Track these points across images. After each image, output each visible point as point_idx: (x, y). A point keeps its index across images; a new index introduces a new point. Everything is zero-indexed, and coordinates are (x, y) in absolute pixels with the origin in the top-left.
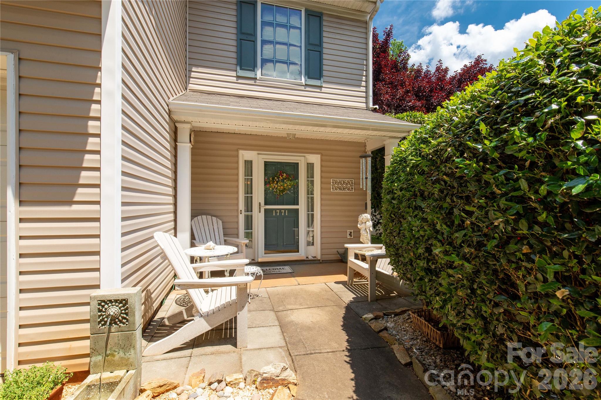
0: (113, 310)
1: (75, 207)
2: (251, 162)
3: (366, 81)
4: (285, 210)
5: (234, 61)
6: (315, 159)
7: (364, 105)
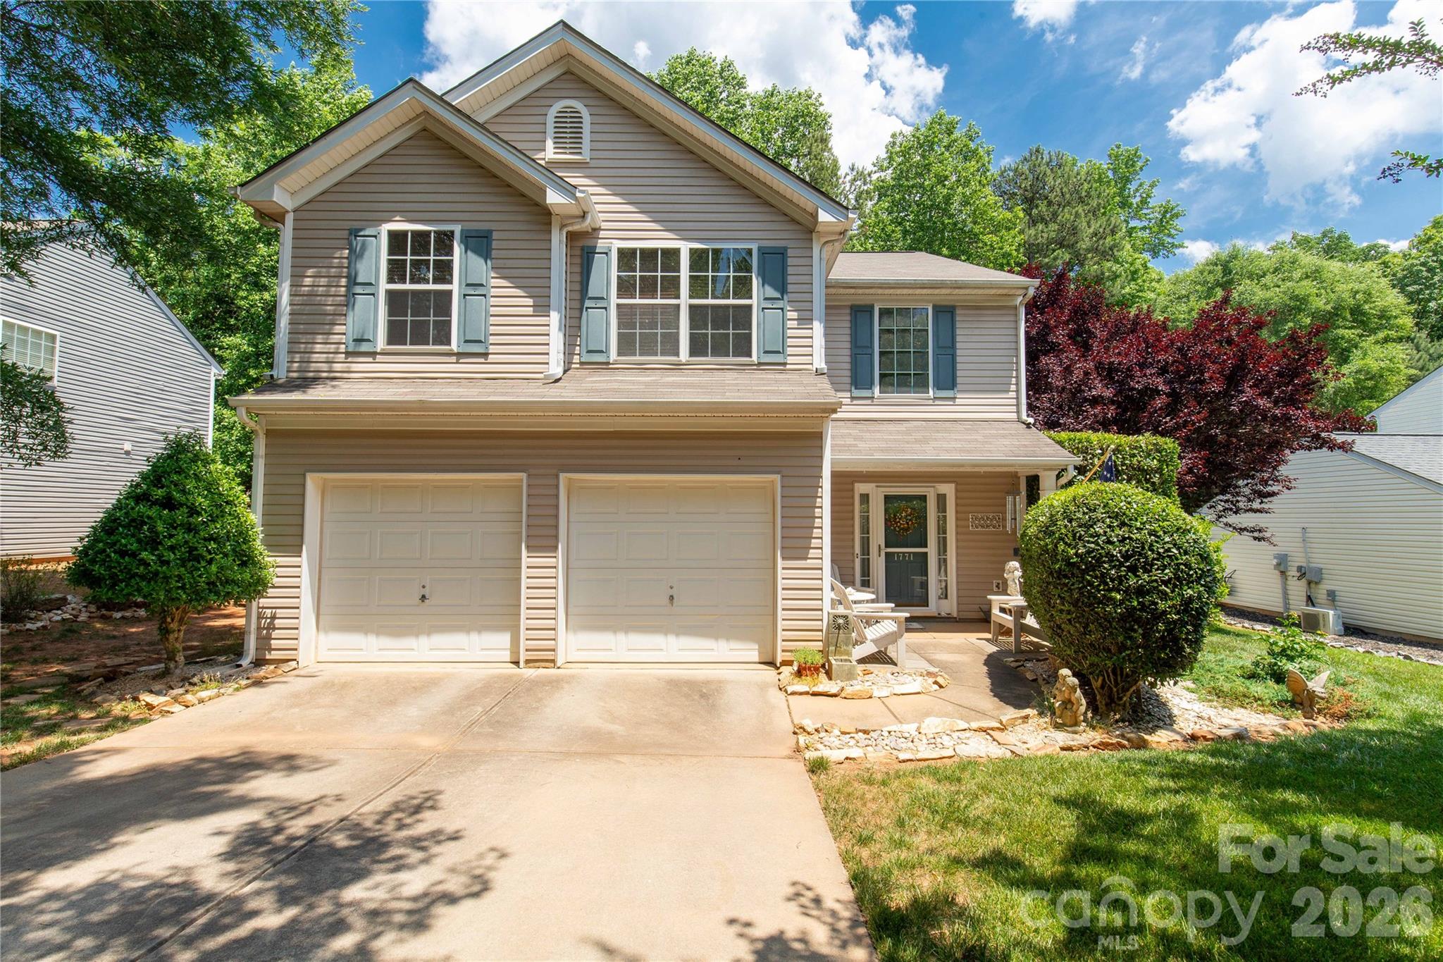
0: (841, 621)
1: (809, 561)
2: (868, 495)
3: (1017, 384)
4: (910, 553)
5: (848, 380)
6: (948, 489)
7: (1014, 416)
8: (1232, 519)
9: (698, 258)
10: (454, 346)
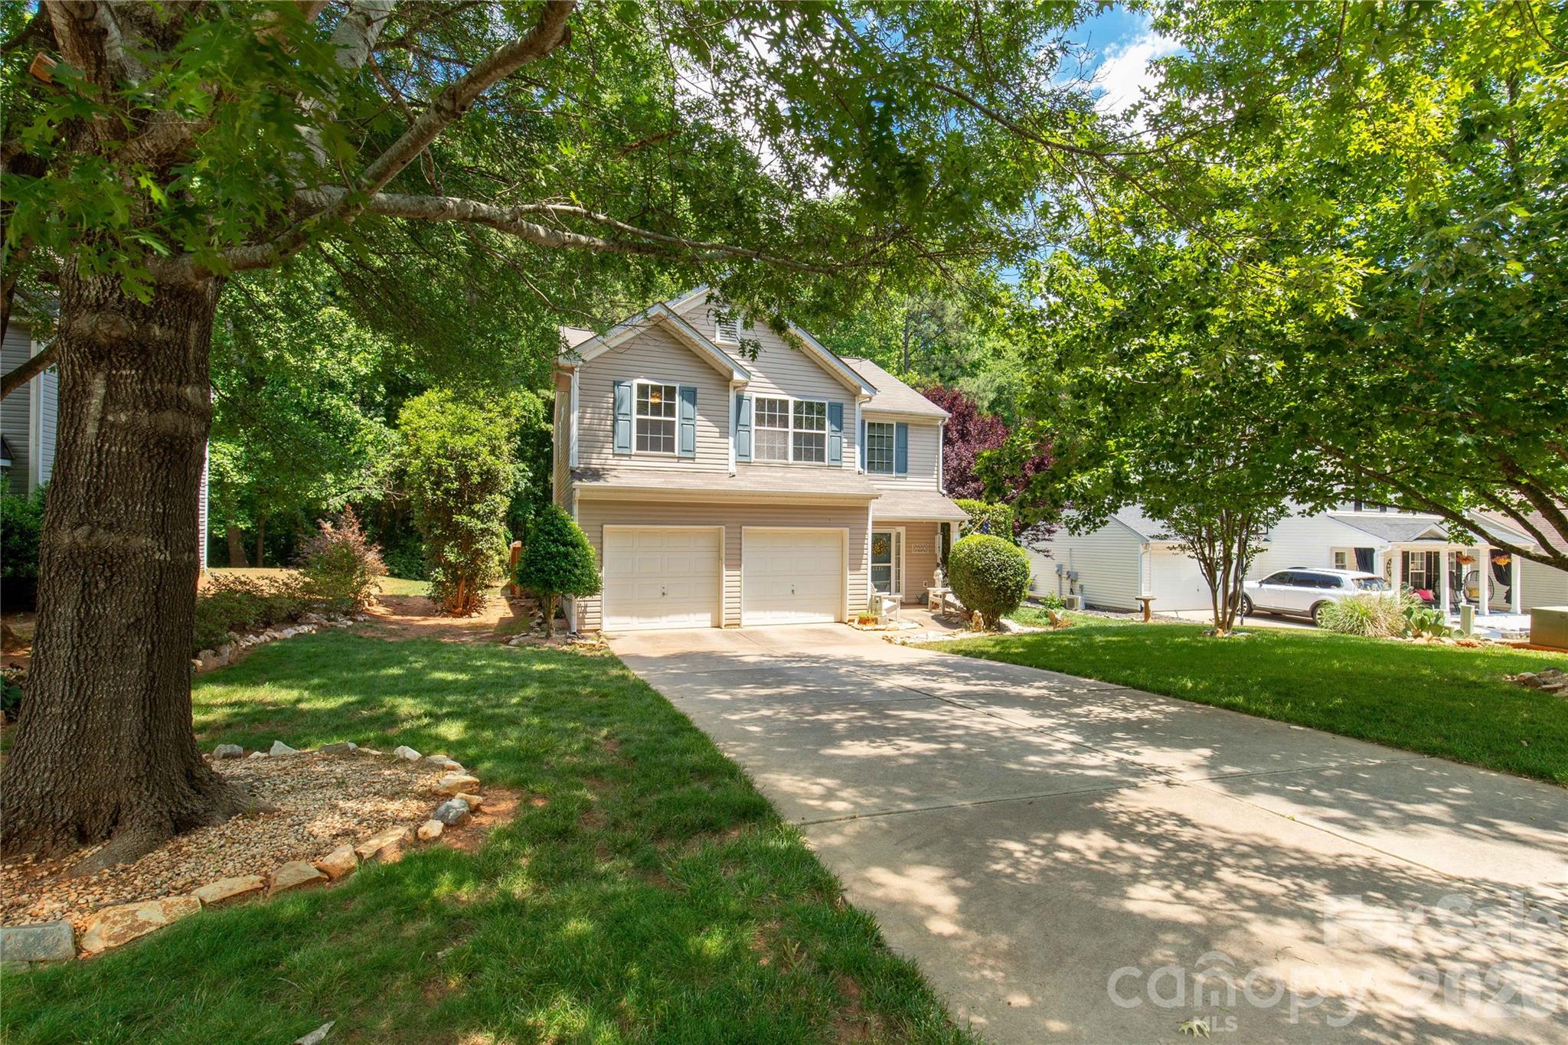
3: (937, 470)
4: (881, 567)
6: (902, 530)
7: (936, 489)
8: (1036, 545)
9: (798, 406)
10: (676, 453)
